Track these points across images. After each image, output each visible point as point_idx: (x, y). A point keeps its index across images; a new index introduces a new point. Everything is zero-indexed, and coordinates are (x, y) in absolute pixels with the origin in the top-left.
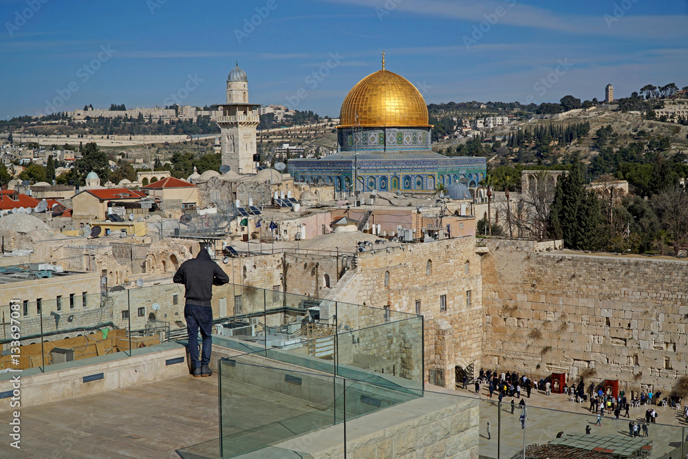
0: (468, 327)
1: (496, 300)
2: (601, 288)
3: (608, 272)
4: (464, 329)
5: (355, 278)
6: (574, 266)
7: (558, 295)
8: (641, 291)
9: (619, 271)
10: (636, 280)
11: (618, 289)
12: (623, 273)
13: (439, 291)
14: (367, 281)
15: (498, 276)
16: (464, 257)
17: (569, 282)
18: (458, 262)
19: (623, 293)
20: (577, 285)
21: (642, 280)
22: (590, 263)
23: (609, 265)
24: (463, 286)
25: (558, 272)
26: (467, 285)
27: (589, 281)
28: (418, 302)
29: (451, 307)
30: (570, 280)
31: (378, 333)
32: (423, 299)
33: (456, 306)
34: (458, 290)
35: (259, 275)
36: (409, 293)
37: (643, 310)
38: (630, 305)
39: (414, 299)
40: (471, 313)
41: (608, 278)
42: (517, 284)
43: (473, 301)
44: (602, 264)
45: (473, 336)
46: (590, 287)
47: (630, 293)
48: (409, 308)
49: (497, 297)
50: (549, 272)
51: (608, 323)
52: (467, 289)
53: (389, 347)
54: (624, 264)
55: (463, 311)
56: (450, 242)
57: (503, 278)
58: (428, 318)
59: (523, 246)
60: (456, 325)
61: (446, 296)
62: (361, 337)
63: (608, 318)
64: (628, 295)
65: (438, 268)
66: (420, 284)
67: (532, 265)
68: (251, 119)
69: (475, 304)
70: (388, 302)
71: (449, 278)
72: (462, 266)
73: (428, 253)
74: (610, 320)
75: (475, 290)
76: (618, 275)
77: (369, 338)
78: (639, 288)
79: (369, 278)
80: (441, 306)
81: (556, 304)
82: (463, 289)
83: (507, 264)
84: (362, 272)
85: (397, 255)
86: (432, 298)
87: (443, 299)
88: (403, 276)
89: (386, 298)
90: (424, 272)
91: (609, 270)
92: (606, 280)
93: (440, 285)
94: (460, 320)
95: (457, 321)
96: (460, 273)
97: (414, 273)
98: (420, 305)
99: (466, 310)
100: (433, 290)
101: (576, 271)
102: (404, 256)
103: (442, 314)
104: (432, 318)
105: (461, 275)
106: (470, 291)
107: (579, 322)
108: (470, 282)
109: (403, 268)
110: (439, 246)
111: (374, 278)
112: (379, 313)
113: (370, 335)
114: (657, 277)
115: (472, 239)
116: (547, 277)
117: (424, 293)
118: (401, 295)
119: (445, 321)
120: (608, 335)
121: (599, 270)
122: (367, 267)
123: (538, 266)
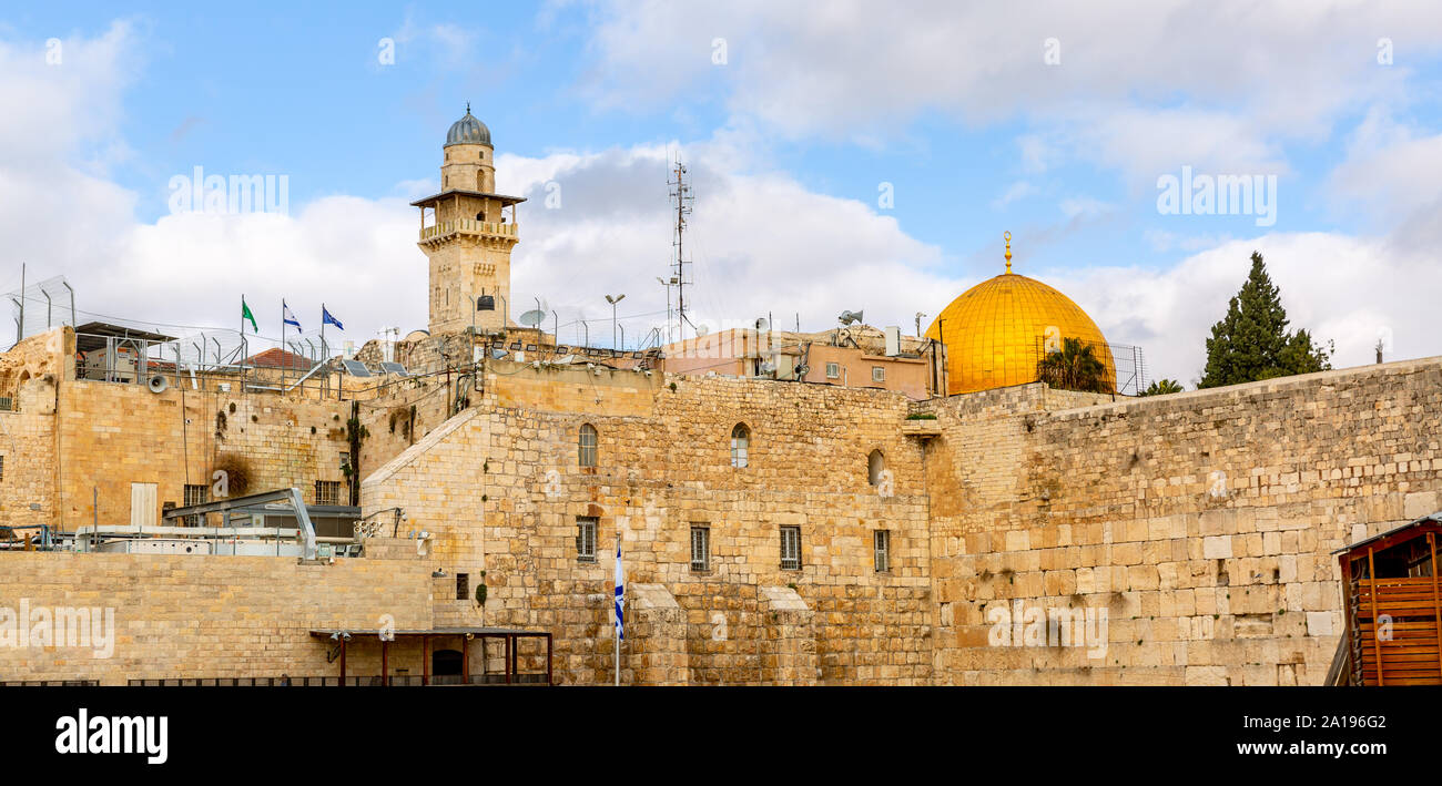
0: (879, 630)
1: (961, 558)
2: (1202, 479)
3: (1215, 433)
4: (866, 630)
5: (475, 423)
6: (1134, 429)
7: (1099, 519)
8: (1298, 469)
9: (1241, 423)
10: (1286, 439)
11: (1242, 473)
12: (1252, 428)
13: (774, 511)
14: (515, 438)
15: (963, 492)
16: (864, 440)
17: (1124, 479)
18: (845, 450)
19: (1255, 483)
20: (1143, 484)
21: (1301, 438)
22: (1171, 416)
23: (1218, 410)
24: (860, 514)
25: (1097, 455)
26: (876, 515)
27: (1171, 467)
28: (701, 531)
29: (816, 561)
30: (1127, 472)
31: (550, 584)
32: (717, 525)
33: (835, 562)
34: (841, 522)
35: (268, 444)
36: (667, 497)
37: (1307, 523)
38: (1274, 513)
39: (683, 516)
40: (891, 592)
41: (1216, 447)
42: (1005, 505)
43: (897, 562)
44: (1198, 412)
45: (900, 656)
46: (1175, 481)
47: (1274, 480)
48: (669, 540)
49: (963, 551)
50: (1077, 458)
51: (1222, 575)
52: (872, 524)
53: (593, 632)
54: (1253, 400)
55: (862, 581)
56: (813, 391)
57: (974, 497)
58: (734, 579)
59: (1015, 400)
60: (838, 617)
61: (798, 528)
62: (492, 583)
63: (1221, 562)
64: (1269, 486)
65: (772, 451)
66: (709, 483)
67: (1038, 449)
68: (495, 230)
69: (906, 571)
70: (592, 508)
71: (812, 484)
72: (858, 462)
73: (738, 406)
74: (1227, 567)
75: (906, 533)
76: (1241, 434)
77: (519, 593)
78: (1296, 460)
79: (525, 433)
80: (783, 554)
81: (1097, 545)
82: (861, 522)
83: (981, 458)
84: (500, 410)
85: (626, 390)
86: (749, 526)
87: (792, 534)
88: (647, 450)
89: (583, 496)
90: (723, 455)
91: (1218, 425)
92: (1212, 454)
93: (780, 497)
94: (851, 604)
95: (842, 604)
96: (851, 479)
97: (688, 451)
98: (707, 539)
99: (874, 581)
100: (754, 506)
101: (1140, 442)
102: (651, 398)
103: (788, 575)
104: (753, 580)
105: (856, 484)
106: (888, 531)
107: (1153, 584)
108: (883, 507)
109: (648, 428)
110: (776, 395)
111: (544, 434)
112: (558, 532)
113: (524, 586)
114: (1338, 422)
115: (894, 396)
116: (1072, 473)
117: (720, 508)
118: (638, 498)
119: (793, 595)
120: (1225, 610)
121: (1194, 430)
122: (519, 400)
123: (1051, 447)
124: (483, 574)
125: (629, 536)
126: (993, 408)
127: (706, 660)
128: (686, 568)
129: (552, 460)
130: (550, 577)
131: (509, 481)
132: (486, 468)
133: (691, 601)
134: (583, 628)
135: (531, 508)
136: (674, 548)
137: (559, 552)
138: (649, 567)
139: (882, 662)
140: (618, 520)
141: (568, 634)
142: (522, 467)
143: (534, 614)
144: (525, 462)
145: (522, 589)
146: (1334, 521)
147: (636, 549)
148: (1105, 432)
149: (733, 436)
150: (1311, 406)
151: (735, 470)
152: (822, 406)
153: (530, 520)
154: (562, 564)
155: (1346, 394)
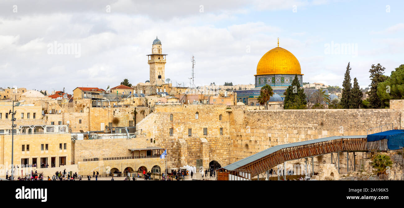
0: (220, 144)
1: (234, 133)
2: (268, 124)
4: (218, 144)
5: (153, 115)
6: (259, 115)
7: (254, 129)
9: (273, 116)
10: (279, 120)
11: (273, 124)
13: (203, 126)
15: (235, 121)
16: (219, 113)
18: (215, 115)
19: (275, 126)
20: (260, 124)
21: (281, 120)
22: (264, 114)
24: (218, 125)
25: (254, 118)
26: (220, 125)
27: (264, 122)
28: (190, 130)
29: (210, 134)
30: (258, 122)
31: (165, 139)
32: (193, 129)
33: (213, 133)
34: (214, 127)
36: (184, 125)
38: (277, 131)
39: (187, 128)
40: (223, 138)
42: (241, 125)
43: (224, 133)
44: (268, 113)
45: (224, 148)
46: (264, 124)
47: (277, 126)
48: (185, 131)
49: (235, 131)
50: (251, 118)
51: (270, 140)
52: (220, 127)
53: (172, 147)
54: (275, 113)
55: (218, 136)
56: (210, 106)
57: (236, 123)
58: (196, 137)
59: (243, 108)
60: (214, 142)
61: (207, 128)
62: (156, 140)
63: (270, 137)
65: (202, 116)
66: (192, 122)
67: (246, 116)
69: (226, 134)
70: (172, 127)
71: (209, 121)
72: (218, 117)
73: (197, 109)
75: (226, 128)
76: (273, 118)
77: (160, 141)
78: (280, 123)
79: (161, 116)
80: (204, 132)
81: (253, 133)
82: (218, 127)
83: (238, 117)
84: (157, 113)
85: (178, 108)
86: (198, 128)
88: (181, 117)
89: (171, 125)
90: (194, 117)
91: (270, 116)
92: (269, 120)
93: (204, 123)
94: (216, 140)
95: (214, 140)
96: (216, 120)
97: (188, 117)
99: (220, 136)
100: (199, 125)
101: (260, 117)
102: (182, 109)
103: (205, 136)
104: (199, 137)
106: (222, 128)
107: (261, 140)
108: (222, 124)
109: (181, 114)
110: (203, 107)
111: (164, 116)
112: (167, 131)
113: (161, 140)
114: (286, 118)
115: (224, 105)
116: (250, 121)
117: (193, 126)
118: (180, 125)
119: (205, 139)
120: (270, 145)
121: (267, 116)
122: (160, 111)
123: (247, 116)
124: (155, 138)
125: (178, 131)
126: (239, 108)
127: (191, 150)
128: (188, 136)
129: (166, 120)
131: (159, 124)
132: (155, 122)
133: (188, 141)
134: (171, 146)
135: (162, 128)
136: (186, 133)
137: (167, 134)
138: (182, 136)
139: (221, 150)
140: (176, 129)
141: (168, 147)
142: (161, 122)
143: (163, 144)
144: (161, 121)
146: (284, 133)
147: (179, 133)
148: (255, 115)
149: (196, 114)
150: (282, 115)
151: (196, 119)
152: (211, 108)
153: (162, 130)
154: (167, 136)
155: (287, 114)
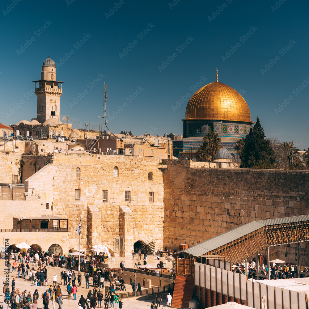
0: (150, 216)
1: (171, 200)
2: (224, 189)
3: (228, 179)
4: (147, 216)
5: (51, 168)
7: (203, 195)
8: (245, 190)
9: (233, 177)
10: (242, 183)
11: (233, 189)
12: (235, 179)
13: (124, 187)
14: (61, 171)
15: (172, 183)
16: (147, 169)
17: (208, 186)
18: (142, 172)
19: (236, 192)
20: (212, 188)
21: (245, 183)
24: (146, 188)
25: (202, 180)
26: (150, 188)
27: (218, 185)
28: (105, 192)
29: (134, 200)
31: (68, 205)
32: (109, 191)
33: (139, 200)
34: (141, 190)
36: (97, 185)
37: (246, 203)
39: (101, 189)
40: (153, 207)
41: (228, 182)
42: (181, 188)
43: (155, 200)
44: (224, 173)
45: (155, 223)
46: (219, 189)
48: (97, 195)
49: (171, 198)
50: (198, 180)
51: (228, 213)
53: (78, 216)
55: (146, 204)
56: (134, 158)
57: (174, 185)
58: (114, 204)
59: (184, 163)
60: (140, 213)
61: (130, 192)
62: (55, 205)
63: (228, 209)
64: (239, 193)
65: (124, 173)
66: (108, 181)
67: (189, 176)
68: (56, 90)
69: (157, 202)
70: (79, 187)
71: (134, 181)
72: (146, 175)
73: (115, 162)
74: (229, 211)
75: (158, 192)
76: (233, 180)
77: (61, 207)
78: (244, 188)
79: (63, 170)
80: (126, 198)
81: (201, 201)
82: (146, 190)
83: (176, 176)
84: (57, 165)
85: (87, 159)
86: (117, 191)
87: (128, 193)
88: (92, 173)
89: (77, 184)
90: (111, 174)
91: (228, 177)
92: (227, 184)
93: (125, 184)
94: (143, 210)
95: (141, 210)
96: (144, 179)
97: (102, 173)
98: (107, 194)
99: (149, 204)
100: (119, 186)
101: (212, 178)
102: (94, 161)
103: (127, 203)
104: (118, 204)
105: (145, 180)
106: (153, 192)
107: (213, 213)
108: (152, 186)
109: (93, 168)
110: (125, 159)
111: (67, 170)
112: (70, 193)
113: (62, 206)
114: (253, 181)
115: (156, 159)
116: (196, 183)
117: (110, 187)
118: (90, 185)
119: (128, 208)
120: (229, 221)
121: (223, 177)
122: (61, 162)
123: (192, 176)
124: (53, 203)
125: (88, 194)
126: (179, 164)
127: (106, 223)
128: (102, 201)
129: (69, 176)
130: (68, 204)
131: (59, 181)
132: (53, 178)
133: (102, 209)
134: (76, 216)
135: (64, 187)
136: (98, 197)
137: (71, 198)
138: (92, 201)
139: (151, 224)
140: (84, 190)
141: (72, 217)
142: (62, 178)
143: (64, 212)
144: (63, 177)
145: (62, 207)
146: (252, 204)
147: (89, 197)
148: (204, 175)
149: (114, 169)
150: (248, 176)
151: (114, 177)
152: (137, 161)
153: (64, 190)
154: (71, 200)
155: (255, 175)
